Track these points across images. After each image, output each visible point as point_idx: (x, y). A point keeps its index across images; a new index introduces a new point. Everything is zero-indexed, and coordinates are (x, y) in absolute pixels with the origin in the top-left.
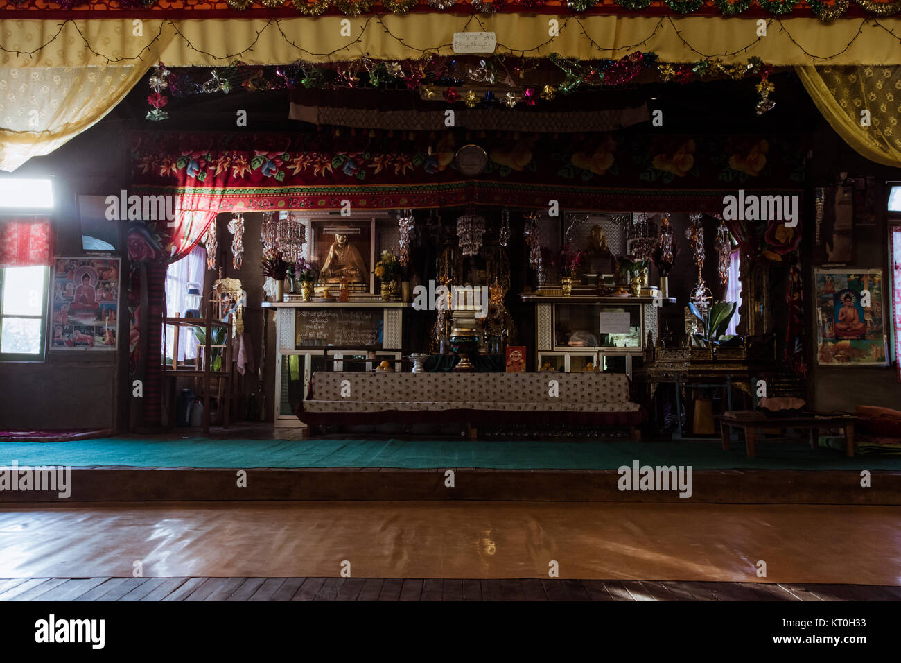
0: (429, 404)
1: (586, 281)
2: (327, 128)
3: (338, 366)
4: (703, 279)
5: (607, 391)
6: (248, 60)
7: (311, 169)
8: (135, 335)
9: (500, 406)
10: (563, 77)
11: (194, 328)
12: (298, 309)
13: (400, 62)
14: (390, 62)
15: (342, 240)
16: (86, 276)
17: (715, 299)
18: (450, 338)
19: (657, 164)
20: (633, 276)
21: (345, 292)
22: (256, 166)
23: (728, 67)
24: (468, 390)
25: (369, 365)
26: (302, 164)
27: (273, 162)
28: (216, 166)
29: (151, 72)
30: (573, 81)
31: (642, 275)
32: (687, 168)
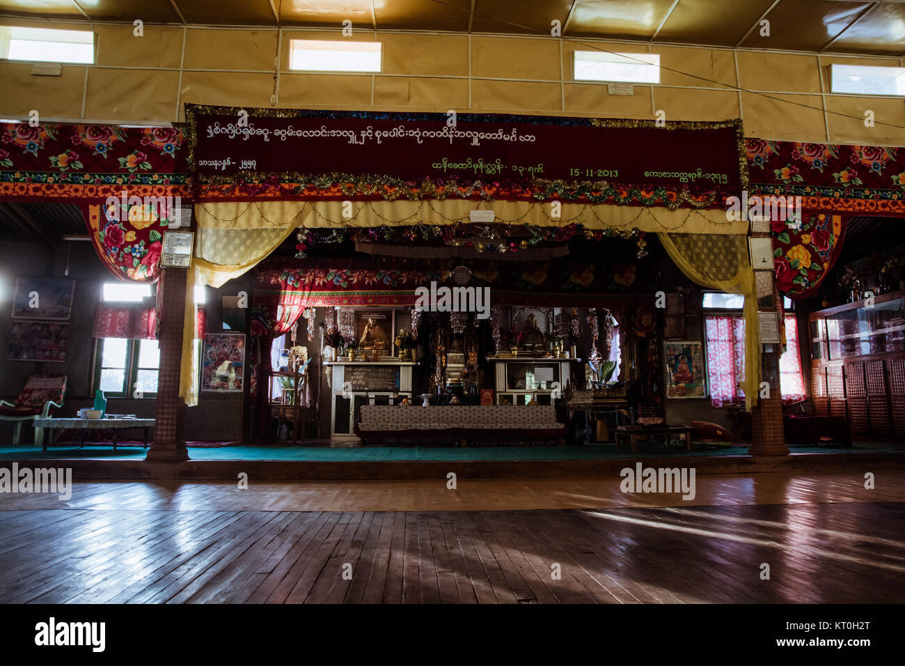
0: (436, 426)
1: (525, 348)
2: (378, 256)
3: (372, 402)
4: (596, 347)
5: (543, 416)
6: (353, 224)
7: (363, 280)
8: (254, 382)
9: (480, 426)
10: (532, 237)
11: (279, 378)
12: (346, 366)
13: (440, 226)
14: (435, 226)
15: (373, 322)
16: (224, 345)
17: (603, 359)
18: (445, 384)
19: (572, 279)
20: (554, 344)
21: (376, 355)
22: (330, 278)
23: (622, 232)
24: (458, 416)
25: (391, 402)
26: (358, 277)
27: (340, 276)
28: (305, 278)
29: (297, 231)
30: (537, 238)
31: (560, 345)
32: (590, 281)
